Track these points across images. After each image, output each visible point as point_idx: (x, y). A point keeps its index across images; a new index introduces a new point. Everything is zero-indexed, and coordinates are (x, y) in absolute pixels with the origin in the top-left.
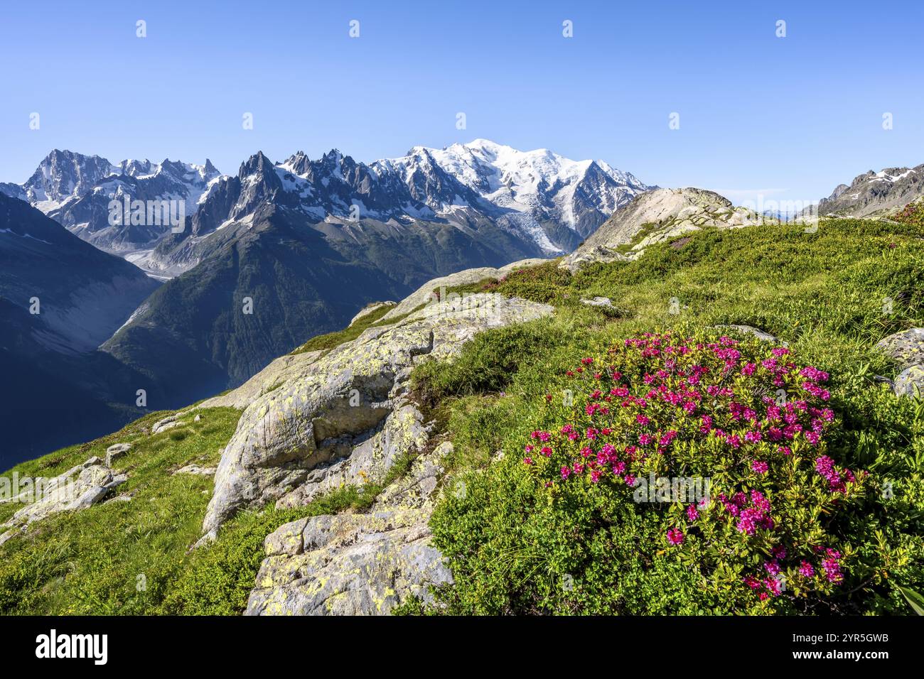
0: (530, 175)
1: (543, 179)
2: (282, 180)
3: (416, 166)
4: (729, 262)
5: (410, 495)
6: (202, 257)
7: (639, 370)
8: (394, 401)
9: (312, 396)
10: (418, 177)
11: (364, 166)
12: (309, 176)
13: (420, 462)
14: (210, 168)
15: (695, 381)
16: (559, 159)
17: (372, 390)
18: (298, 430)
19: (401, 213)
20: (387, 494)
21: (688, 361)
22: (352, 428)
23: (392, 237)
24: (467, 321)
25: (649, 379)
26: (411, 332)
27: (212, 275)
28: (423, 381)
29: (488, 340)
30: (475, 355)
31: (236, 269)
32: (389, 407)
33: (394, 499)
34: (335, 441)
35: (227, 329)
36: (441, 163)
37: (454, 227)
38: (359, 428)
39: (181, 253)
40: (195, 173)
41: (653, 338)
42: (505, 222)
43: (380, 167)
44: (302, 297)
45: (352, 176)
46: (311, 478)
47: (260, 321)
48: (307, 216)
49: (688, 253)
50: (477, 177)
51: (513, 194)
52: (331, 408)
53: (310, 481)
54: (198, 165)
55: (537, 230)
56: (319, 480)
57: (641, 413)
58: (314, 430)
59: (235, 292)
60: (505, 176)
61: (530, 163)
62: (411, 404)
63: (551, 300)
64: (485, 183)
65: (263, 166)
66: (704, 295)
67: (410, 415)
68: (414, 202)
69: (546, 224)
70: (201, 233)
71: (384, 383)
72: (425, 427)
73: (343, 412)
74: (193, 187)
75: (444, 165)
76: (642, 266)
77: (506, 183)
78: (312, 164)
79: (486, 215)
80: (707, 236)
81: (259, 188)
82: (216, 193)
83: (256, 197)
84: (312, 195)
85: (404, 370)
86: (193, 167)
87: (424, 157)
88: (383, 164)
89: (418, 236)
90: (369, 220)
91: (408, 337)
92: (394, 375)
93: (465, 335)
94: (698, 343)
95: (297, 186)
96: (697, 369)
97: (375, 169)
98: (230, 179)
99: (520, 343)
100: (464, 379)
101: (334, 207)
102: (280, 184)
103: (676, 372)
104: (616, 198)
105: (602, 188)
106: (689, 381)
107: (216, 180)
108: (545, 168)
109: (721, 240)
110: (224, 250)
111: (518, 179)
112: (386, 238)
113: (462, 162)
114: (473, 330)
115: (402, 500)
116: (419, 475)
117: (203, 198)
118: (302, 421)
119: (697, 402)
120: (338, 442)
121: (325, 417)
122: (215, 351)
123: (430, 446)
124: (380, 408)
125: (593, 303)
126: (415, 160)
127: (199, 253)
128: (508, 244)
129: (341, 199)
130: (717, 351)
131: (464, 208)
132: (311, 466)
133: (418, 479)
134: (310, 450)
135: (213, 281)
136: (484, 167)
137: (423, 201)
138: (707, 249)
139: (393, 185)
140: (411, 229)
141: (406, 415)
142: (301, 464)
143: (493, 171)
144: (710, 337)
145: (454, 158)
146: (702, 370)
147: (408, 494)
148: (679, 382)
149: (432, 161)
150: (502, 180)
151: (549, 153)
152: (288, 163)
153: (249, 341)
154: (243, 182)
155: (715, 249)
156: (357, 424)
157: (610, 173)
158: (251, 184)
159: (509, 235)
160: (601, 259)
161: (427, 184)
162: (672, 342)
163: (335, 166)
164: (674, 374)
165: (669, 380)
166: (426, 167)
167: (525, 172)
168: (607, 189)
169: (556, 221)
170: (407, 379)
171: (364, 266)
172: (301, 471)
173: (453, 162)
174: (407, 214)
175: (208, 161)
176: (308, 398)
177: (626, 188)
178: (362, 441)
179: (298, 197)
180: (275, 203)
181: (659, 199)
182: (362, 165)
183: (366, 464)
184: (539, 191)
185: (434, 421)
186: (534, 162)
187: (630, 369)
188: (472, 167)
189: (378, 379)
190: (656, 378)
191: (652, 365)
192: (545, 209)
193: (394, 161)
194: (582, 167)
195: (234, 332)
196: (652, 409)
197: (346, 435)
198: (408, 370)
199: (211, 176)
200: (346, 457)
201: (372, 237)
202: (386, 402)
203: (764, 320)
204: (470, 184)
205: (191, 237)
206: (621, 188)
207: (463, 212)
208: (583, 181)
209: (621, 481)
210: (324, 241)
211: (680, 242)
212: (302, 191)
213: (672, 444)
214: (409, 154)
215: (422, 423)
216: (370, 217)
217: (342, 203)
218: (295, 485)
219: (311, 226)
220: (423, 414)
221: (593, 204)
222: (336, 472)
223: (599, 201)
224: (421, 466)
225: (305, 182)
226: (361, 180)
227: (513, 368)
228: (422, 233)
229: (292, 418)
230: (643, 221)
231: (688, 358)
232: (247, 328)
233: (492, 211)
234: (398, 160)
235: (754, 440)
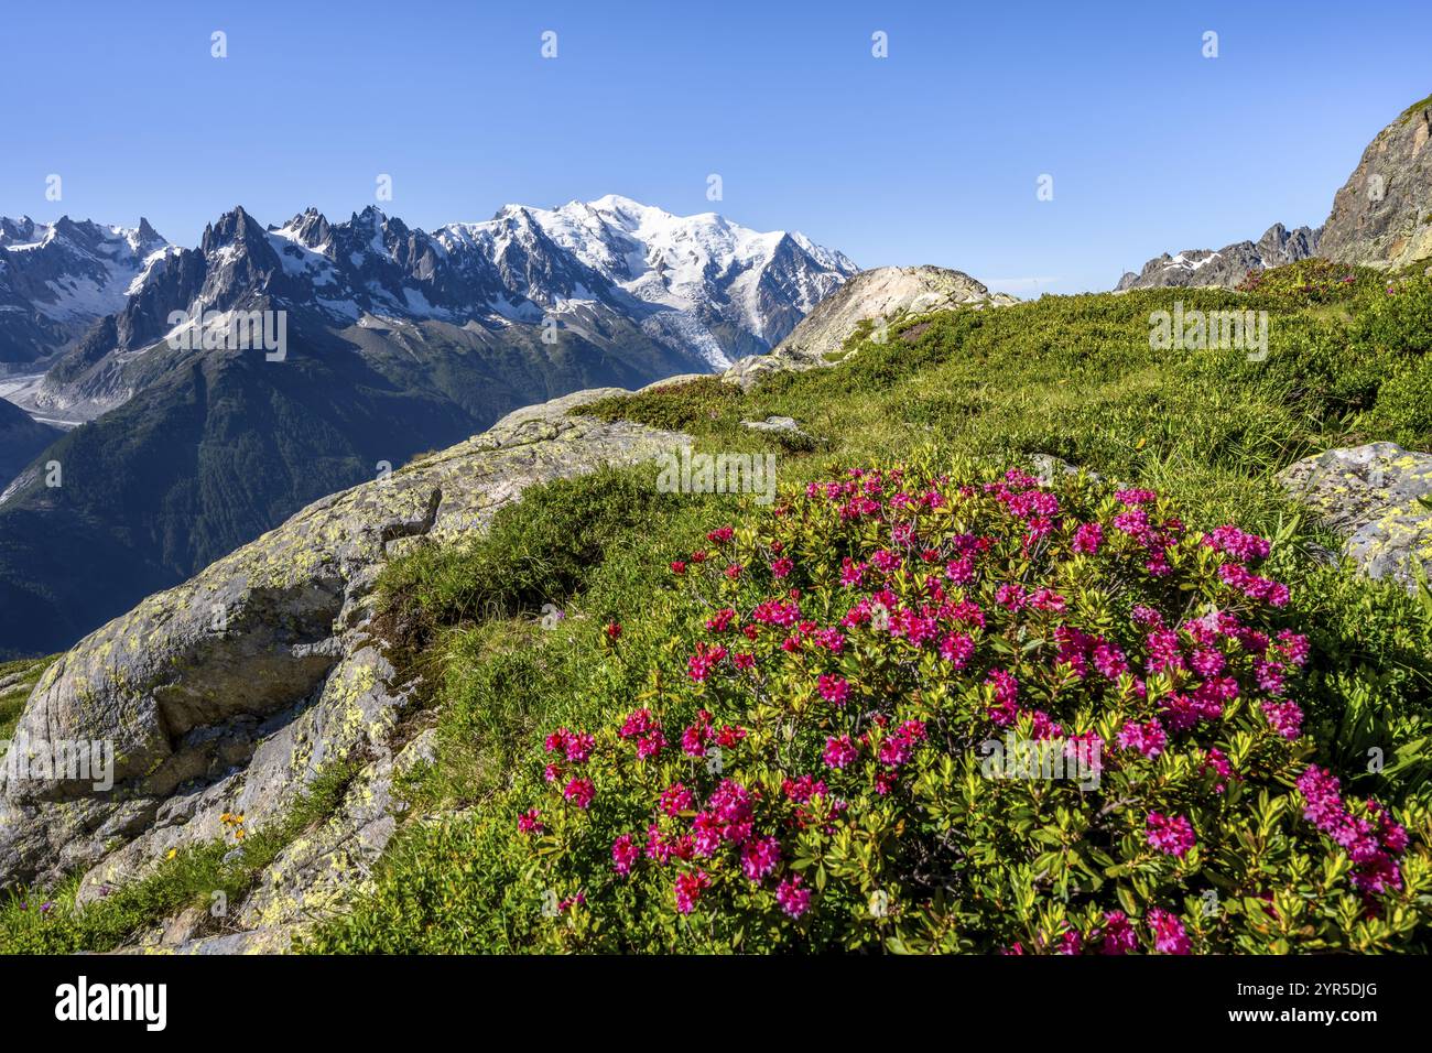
0: (692, 253)
1: (712, 260)
2: (281, 255)
3: (510, 236)
4: (996, 356)
5: (334, 865)
6: (137, 387)
7: (833, 551)
8: (347, 638)
9: (151, 638)
10: (514, 253)
11: (424, 235)
12: (329, 250)
13: (366, 781)
14: (148, 235)
15: (963, 572)
16: (735, 229)
17: (295, 617)
18: (122, 716)
19: (488, 311)
20: (283, 865)
21: (946, 523)
22: (255, 700)
23: (473, 351)
24: (518, 466)
25: (852, 574)
26: (395, 491)
27: (157, 416)
28: (400, 592)
29: (544, 500)
30: (516, 532)
31: (201, 407)
32: (334, 653)
33: (298, 877)
34: (217, 731)
35: (189, 507)
36: (550, 232)
37: (574, 334)
38: (271, 701)
39: (98, 379)
40: (120, 241)
41: (866, 478)
42: (655, 326)
43: (449, 236)
44: (322, 451)
45: (403, 251)
46: (165, 815)
47: (248, 493)
48: (327, 317)
49: (929, 347)
50: (610, 256)
51: (666, 282)
52: (195, 661)
53: (161, 824)
54: (124, 228)
55: (705, 337)
56: (180, 820)
57: (833, 670)
58: (162, 711)
59: (201, 445)
60: (652, 254)
61: (691, 234)
62: (374, 644)
63: (689, 424)
64: (623, 265)
65: (246, 232)
66: (960, 405)
67: (367, 669)
68: (508, 294)
69: (719, 329)
70: (133, 346)
71: (324, 600)
72: (394, 695)
73: (226, 670)
74: (118, 265)
75: (555, 234)
76: (855, 372)
77: (654, 266)
78: (333, 230)
79: (625, 315)
80: (958, 319)
81: (239, 268)
82: (160, 276)
83: (234, 284)
84: (335, 282)
85: (366, 570)
86: (116, 231)
87: (523, 221)
88: (454, 231)
89: (516, 348)
90: (433, 323)
91: (386, 501)
92: (344, 582)
93: (507, 493)
94: (960, 485)
95: (307, 265)
96: (965, 543)
97: (442, 239)
98: (186, 253)
99: (610, 504)
100: (488, 584)
101: (374, 301)
102: (278, 264)
103: (918, 552)
104: (821, 290)
105: (801, 275)
106: (948, 574)
107: (160, 254)
108: (713, 241)
109: (981, 325)
110: (180, 374)
111: (672, 259)
112: (464, 352)
113: (583, 231)
114: (526, 481)
115: (315, 878)
116: (360, 815)
117: (136, 285)
118: (130, 695)
119: (976, 633)
120: (223, 734)
121: (184, 683)
122: (168, 544)
123: (398, 737)
124: (311, 655)
125: (764, 426)
126: (509, 227)
127: (131, 379)
128: (661, 360)
129: (384, 287)
130: (1006, 498)
131: (590, 304)
132: (164, 789)
133: (356, 824)
134: (156, 757)
135: (160, 427)
136: (620, 239)
137: (523, 293)
138: (959, 340)
139: (473, 266)
140: (505, 337)
141: (358, 670)
142: (141, 788)
143: (635, 246)
144: (985, 473)
145: (571, 224)
146: (976, 545)
147: (330, 862)
148: (925, 576)
149: (537, 229)
150: (648, 260)
151: (720, 219)
152: (289, 228)
153: (230, 529)
154: (210, 257)
155: (972, 339)
156: (263, 691)
157: (811, 252)
158: (225, 262)
159: (662, 346)
160: (791, 366)
161: (528, 266)
162: (905, 486)
163: (373, 234)
164: (914, 557)
165: (900, 575)
166: (527, 238)
167: (684, 249)
168: (807, 276)
169: (734, 325)
170: (369, 592)
171: (427, 398)
172: (140, 803)
173: (569, 230)
174: (497, 313)
175: (144, 221)
176: (142, 644)
177: (835, 274)
178: (277, 728)
179: (311, 285)
180: (269, 293)
181: (882, 282)
182: (419, 234)
183: (275, 782)
184: (706, 278)
185: (419, 680)
186: (697, 233)
187: (813, 549)
188: (601, 239)
189: (308, 593)
190: (870, 570)
191: (863, 539)
192: (717, 306)
193: (474, 228)
194: (770, 242)
195: (201, 512)
196: (859, 657)
197: (242, 717)
198: (373, 571)
199: (150, 247)
200: (243, 765)
201: (440, 351)
202: (328, 640)
203: (1071, 443)
204: (598, 266)
205: (116, 351)
206: (828, 275)
207: (588, 310)
208: (772, 263)
209: (766, 902)
210: (358, 357)
211: (916, 330)
212: (317, 274)
213: (912, 761)
214: (498, 216)
215: (389, 687)
216: (436, 317)
217: (388, 294)
218: (131, 832)
219: (335, 332)
220: (395, 665)
221: (787, 297)
222: (214, 802)
223: (796, 294)
224: (367, 793)
225: (323, 259)
226: (419, 257)
227: (592, 556)
228: (522, 343)
229: (106, 691)
230: (858, 316)
231: (943, 516)
232: (225, 505)
233: (635, 309)
234: (480, 226)
235: (1146, 749)
